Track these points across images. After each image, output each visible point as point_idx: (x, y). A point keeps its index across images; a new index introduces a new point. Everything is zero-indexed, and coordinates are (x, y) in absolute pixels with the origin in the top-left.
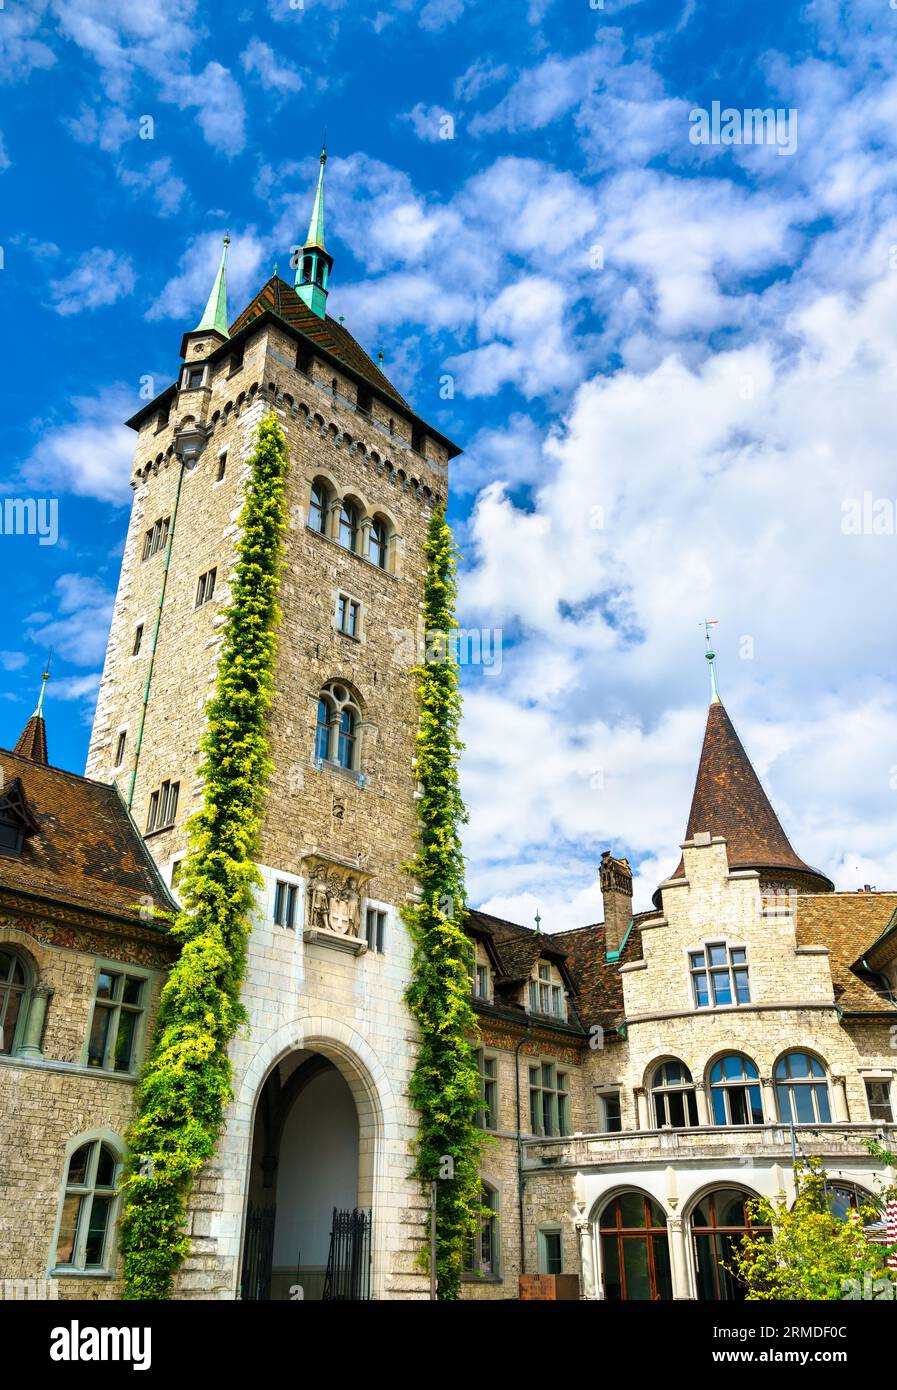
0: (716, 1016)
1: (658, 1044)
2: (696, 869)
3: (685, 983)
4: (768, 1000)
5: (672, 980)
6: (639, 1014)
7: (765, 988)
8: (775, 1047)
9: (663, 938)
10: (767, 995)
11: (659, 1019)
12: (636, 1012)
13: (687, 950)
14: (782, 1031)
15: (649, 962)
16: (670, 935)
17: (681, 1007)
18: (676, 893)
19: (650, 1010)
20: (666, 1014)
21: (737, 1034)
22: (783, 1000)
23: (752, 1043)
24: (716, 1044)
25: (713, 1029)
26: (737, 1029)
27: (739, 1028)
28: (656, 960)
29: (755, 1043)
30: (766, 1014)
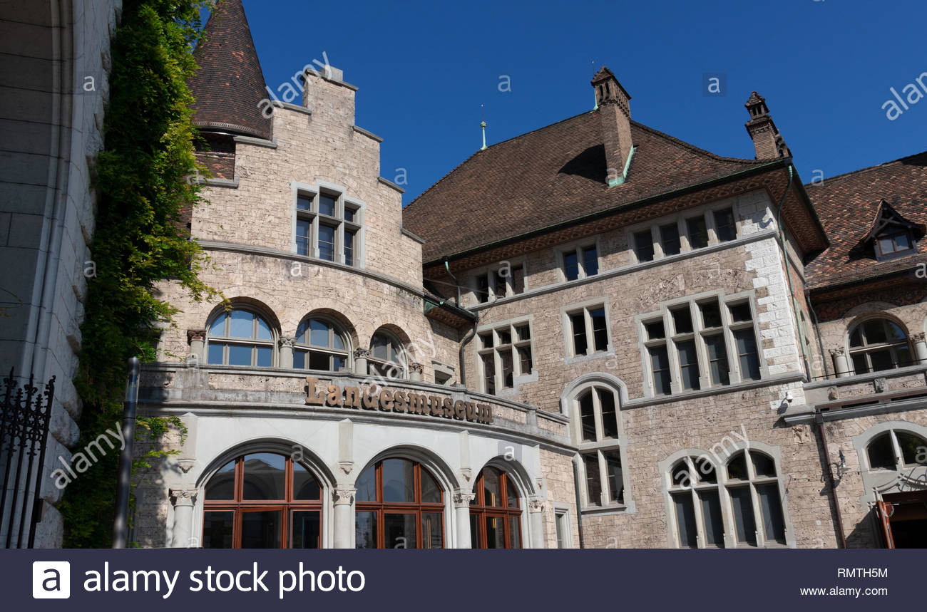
0: (322, 269)
1: (239, 282)
2: (320, 102)
3: (288, 222)
4: (376, 269)
5: (272, 213)
6: (214, 241)
7: (373, 255)
8: (376, 319)
9: (267, 163)
10: (374, 263)
11: (247, 253)
12: (210, 237)
13: (296, 185)
14: (383, 306)
15: (242, 183)
16: (279, 162)
17: (279, 247)
18: (293, 118)
19: (234, 240)
20: (259, 250)
21: (340, 294)
22: (387, 273)
23: (355, 308)
24: (316, 300)
25: (315, 282)
26: (343, 289)
27: (344, 289)
28: (254, 184)
29: (358, 310)
30: (372, 282)
